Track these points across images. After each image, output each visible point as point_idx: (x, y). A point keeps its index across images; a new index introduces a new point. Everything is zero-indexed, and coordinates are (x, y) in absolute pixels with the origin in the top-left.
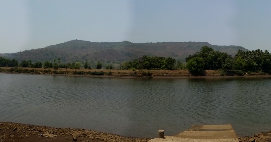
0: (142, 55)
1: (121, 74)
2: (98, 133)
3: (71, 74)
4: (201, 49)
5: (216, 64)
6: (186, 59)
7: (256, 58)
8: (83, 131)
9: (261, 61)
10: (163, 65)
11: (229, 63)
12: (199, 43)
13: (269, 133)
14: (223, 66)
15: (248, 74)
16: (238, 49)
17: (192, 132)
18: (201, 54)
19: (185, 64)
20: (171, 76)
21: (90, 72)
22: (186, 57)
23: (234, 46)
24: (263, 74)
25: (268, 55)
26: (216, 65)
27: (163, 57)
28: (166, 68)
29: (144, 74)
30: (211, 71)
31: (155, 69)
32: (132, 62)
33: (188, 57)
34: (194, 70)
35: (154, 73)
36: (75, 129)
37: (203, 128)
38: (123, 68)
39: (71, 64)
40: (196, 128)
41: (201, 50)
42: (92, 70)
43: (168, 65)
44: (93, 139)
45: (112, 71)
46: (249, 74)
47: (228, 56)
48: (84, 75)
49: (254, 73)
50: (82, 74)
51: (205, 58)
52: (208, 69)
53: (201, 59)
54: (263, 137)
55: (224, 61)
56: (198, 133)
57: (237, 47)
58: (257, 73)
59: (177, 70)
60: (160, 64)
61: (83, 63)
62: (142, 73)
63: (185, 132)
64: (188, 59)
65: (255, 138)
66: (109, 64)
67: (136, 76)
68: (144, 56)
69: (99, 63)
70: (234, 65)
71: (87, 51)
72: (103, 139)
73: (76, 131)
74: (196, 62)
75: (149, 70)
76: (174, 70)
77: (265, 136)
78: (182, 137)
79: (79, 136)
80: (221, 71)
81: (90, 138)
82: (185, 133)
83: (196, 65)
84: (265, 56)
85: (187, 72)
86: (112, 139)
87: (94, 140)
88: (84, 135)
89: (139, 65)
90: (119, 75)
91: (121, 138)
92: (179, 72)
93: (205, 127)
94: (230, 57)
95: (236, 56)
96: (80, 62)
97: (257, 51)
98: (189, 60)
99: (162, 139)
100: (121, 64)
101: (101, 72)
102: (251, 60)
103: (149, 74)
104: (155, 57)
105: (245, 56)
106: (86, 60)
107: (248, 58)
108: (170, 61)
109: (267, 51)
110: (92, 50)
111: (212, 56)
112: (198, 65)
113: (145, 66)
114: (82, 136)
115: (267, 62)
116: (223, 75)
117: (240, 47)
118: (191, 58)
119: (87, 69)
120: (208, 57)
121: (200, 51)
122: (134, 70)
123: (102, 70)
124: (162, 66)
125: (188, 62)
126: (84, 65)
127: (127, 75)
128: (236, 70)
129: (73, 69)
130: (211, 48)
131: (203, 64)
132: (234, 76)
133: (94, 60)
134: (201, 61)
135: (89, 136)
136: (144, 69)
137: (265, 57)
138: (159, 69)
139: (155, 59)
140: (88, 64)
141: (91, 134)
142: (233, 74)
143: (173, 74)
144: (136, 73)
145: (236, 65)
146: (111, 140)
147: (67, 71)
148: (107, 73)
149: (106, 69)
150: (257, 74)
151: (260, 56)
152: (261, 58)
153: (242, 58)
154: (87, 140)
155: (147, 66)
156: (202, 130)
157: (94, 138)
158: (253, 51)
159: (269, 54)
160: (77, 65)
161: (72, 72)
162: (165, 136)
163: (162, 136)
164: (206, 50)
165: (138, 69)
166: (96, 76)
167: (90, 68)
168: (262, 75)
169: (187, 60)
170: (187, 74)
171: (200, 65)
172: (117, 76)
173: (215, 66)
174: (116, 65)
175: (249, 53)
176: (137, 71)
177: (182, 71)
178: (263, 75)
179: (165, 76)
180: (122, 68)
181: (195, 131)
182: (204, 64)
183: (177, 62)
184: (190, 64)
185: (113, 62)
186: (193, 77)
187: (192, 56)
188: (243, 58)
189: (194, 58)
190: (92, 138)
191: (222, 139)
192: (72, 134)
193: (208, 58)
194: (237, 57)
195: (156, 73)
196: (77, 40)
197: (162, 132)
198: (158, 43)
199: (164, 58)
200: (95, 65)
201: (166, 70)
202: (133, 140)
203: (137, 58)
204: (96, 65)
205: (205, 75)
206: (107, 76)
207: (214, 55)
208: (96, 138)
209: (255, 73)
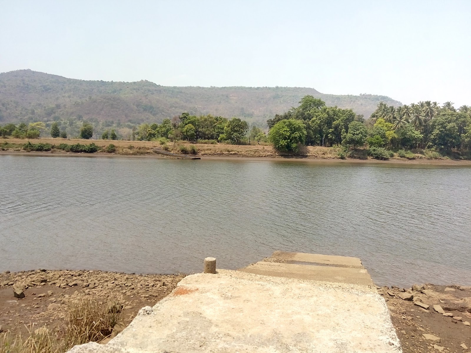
0: (179, 112)
1: (135, 150)
2: (77, 274)
3: (19, 150)
4: (300, 102)
5: (329, 133)
6: (268, 121)
7: (420, 119)
8: (43, 273)
9: (433, 127)
10: (223, 133)
11: (358, 132)
12: (296, 89)
13: (447, 289)
14: (345, 138)
15: (399, 158)
16: (379, 103)
17: (274, 263)
18: (299, 112)
19: (266, 132)
20: (238, 157)
21: (66, 146)
22: (268, 118)
23: (370, 95)
24: (436, 158)
25: (452, 115)
26: (329, 135)
27: (223, 117)
28: (228, 139)
29: (184, 151)
30: (318, 148)
31: (207, 140)
32: (159, 125)
33: (272, 118)
34: (285, 145)
35: (204, 150)
36: (21, 272)
37: (296, 258)
38: (139, 137)
39: (17, 126)
40: (281, 258)
41: (300, 104)
42: (71, 142)
43: (233, 134)
44: (64, 288)
45: (115, 143)
46: (401, 157)
47: (356, 118)
48: (52, 153)
49: (412, 155)
50: (46, 150)
51: (306, 121)
52: (313, 143)
53: (299, 123)
54: (433, 294)
55: (347, 129)
56: (283, 267)
57: (376, 98)
58: (420, 155)
59: (250, 144)
60: (216, 131)
61: (47, 125)
62: (178, 149)
63: (258, 263)
64: (272, 122)
65: (413, 294)
66: (110, 127)
67: (167, 155)
68: (183, 114)
69: (86, 126)
70: (368, 137)
71: (57, 99)
72: (88, 283)
73: (24, 277)
74: (288, 130)
75: (193, 143)
76: (244, 144)
77: (438, 293)
78: (251, 271)
79: (30, 286)
80: (338, 149)
81: (58, 285)
82: (258, 266)
83: (288, 134)
84: (444, 115)
85: (270, 148)
86: (107, 281)
87: (68, 288)
88: (42, 282)
89: (174, 131)
90: (131, 152)
91: (127, 278)
92: (253, 148)
93: (300, 256)
94: (361, 120)
95: (373, 116)
96: (39, 122)
97: (422, 105)
98: (274, 124)
99: (210, 274)
100: (134, 129)
101: (91, 145)
102: (408, 125)
103: (194, 152)
104: (206, 117)
105: (394, 118)
106: (55, 119)
107: (400, 122)
108: (236, 126)
109: (448, 104)
110: (69, 97)
111: (321, 116)
112: (293, 135)
113: (185, 134)
114: (38, 284)
115: (449, 130)
116: (342, 158)
117: (384, 98)
118: (279, 120)
119: (57, 138)
120: (314, 118)
121: (297, 105)
122: (163, 143)
123: (95, 140)
124: (221, 135)
125: (272, 129)
126: (50, 130)
127: (149, 151)
128: (373, 148)
129: (23, 138)
130: (319, 101)
131: (303, 134)
132: (367, 159)
133: (75, 119)
134: (299, 126)
135: (56, 281)
136: (184, 140)
137: (444, 118)
138: (213, 140)
139: (206, 120)
140: (59, 127)
141: (60, 276)
142: (365, 155)
143: (241, 152)
144: (166, 149)
145: (372, 136)
146: (106, 284)
147: (6, 144)
148: (104, 148)
149: (104, 138)
150: (421, 158)
151: (432, 116)
152: (435, 122)
153: (387, 121)
154: (49, 292)
155: (189, 134)
156: (293, 262)
157: (67, 285)
158: (413, 105)
159: (455, 111)
160: (33, 129)
161: (20, 145)
162: (217, 270)
163: (212, 268)
164: (310, 105)
165: (172, 140)
166: (79, 154)
167: (64, 136)
168: (434, 161)
169: (271, 124)
170: (269, 154)
171: (296, 136)
172: (127, 154)
173: (327, 137)
174: (125, 131)
175: (405, 111)
176: (169, 144)
177: (260, 147)
178: (437, 161)
179: (228, 155)
180: (136, 136)
181: (279, 264)
182: (305, 132)
183: (250, 129)
184: (277, 132)
185: (119, 125)
186: (283, 159)
187: (281, 116)
188: (390, 121)
189: (286, 120)
190: (62, 285)
191: (331, 283)
192: (12, 285)
193: (313, 122)
194: (375, 118)
195: (208, 150)
196: (29, 71)
197: (211, 262)
198: (212, 88)
199: (225, 120)
200: (77, 130)
201: (228, 143)
202: (157, 279)
203: (168, 118)
204: (80, 130)
205: (306, 156)
206: (105, 153)
207: (326, 116)
208: (70, 284)
209: (417, 155)
